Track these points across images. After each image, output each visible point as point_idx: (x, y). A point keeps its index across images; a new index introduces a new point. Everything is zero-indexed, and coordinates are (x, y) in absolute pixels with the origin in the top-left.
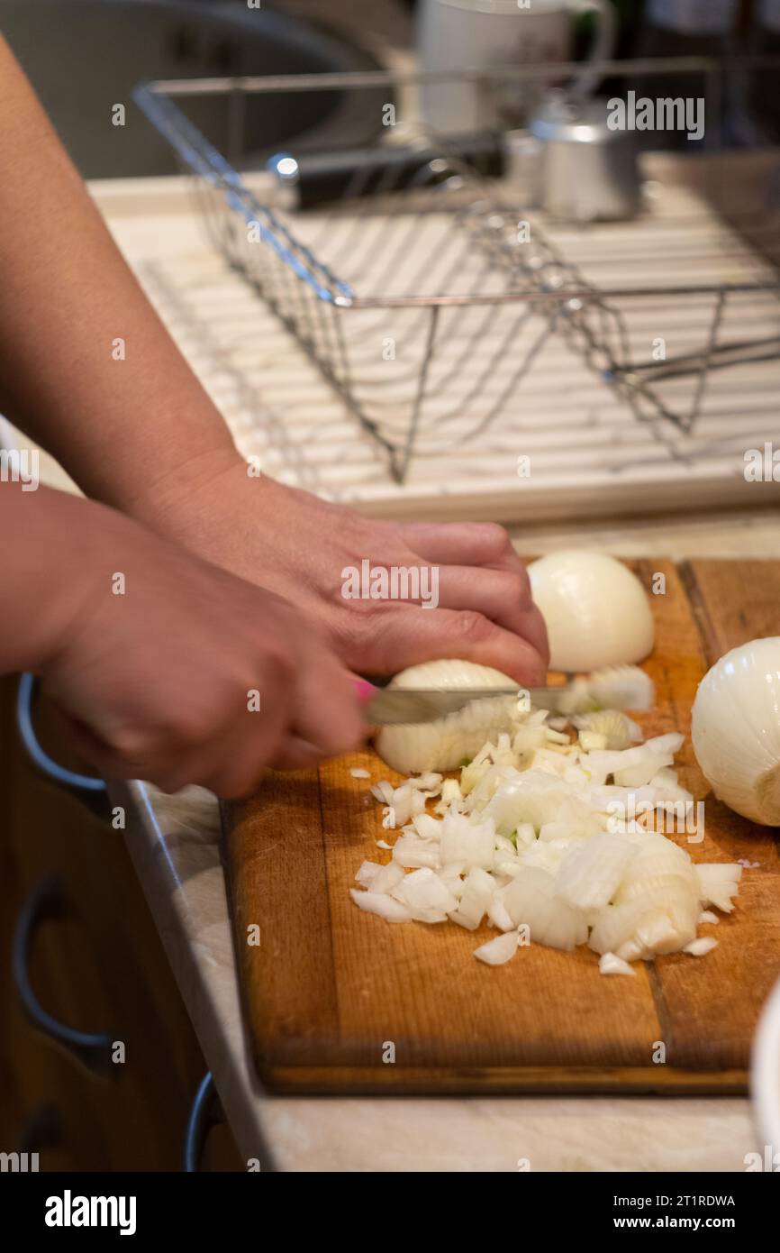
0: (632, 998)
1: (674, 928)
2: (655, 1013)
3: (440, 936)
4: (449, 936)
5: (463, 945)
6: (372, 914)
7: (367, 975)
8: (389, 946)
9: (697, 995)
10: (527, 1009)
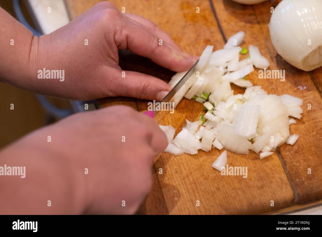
0: (277, 176)
1: (283, 137)
2: (288, 182)
3: (196, 159)
4: (200, 158)
5: (206, 161)
6: (168, 153)
7: (174, 189)
8: (179, 170)
9: (301, 168)
10: (240, 192)
